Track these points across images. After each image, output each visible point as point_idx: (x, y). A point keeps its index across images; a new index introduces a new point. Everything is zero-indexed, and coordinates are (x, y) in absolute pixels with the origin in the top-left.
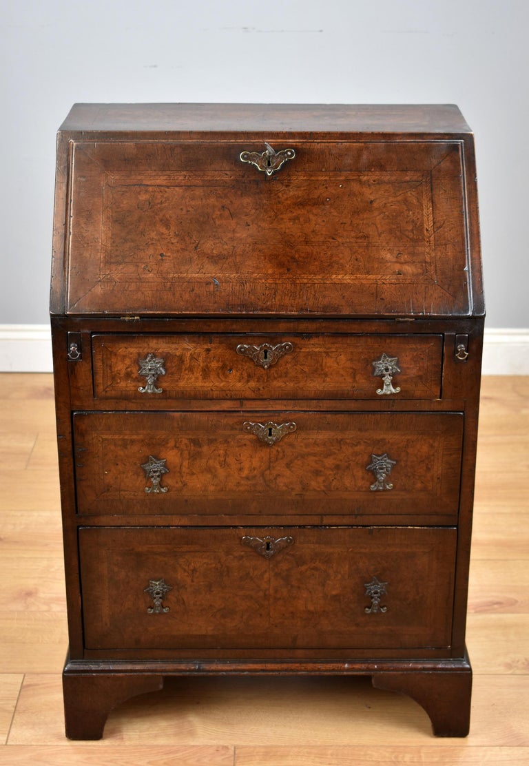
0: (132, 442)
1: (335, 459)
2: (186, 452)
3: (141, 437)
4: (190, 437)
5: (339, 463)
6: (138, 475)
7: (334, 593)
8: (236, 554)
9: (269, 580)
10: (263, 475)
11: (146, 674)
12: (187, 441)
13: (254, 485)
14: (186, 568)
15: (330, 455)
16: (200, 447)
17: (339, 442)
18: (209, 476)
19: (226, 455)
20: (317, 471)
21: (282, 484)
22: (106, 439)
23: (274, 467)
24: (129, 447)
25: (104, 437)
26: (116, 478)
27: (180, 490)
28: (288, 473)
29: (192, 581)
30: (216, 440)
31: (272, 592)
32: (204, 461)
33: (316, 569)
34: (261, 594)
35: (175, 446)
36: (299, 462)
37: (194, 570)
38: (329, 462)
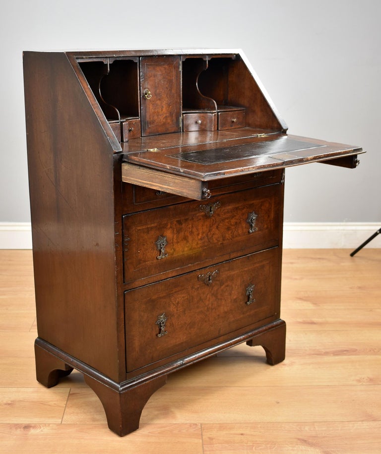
0: (152, 228)
1: (235, 219)
2: (175, 230)
3: (156, 224)
4: (177, 219)
5: (237, 221)
6: (154, 249)
7: (235, 298)
8: (196, 287)
9: (209, 298)
10: (207, 235)
11: (160, 376)
12: (176, 223)
13: (204, 243)
14: (175, 303)
15: (233, 217)
16: (182, 225)
17: (237, 209)
18: (185, 242)
19: (192, 227)
20: (228, 227)
21: (215, 239)
22: (140, 230)
23: (212, 230)
24: (150, 232)
25: (139, 228)
26: (144, 254)
27: (172, 254)
28: (217, 232)
29: (177, 310)
30: (188, 219)
31: (210, 305)
32: (183, 233)
33: (227, 286)
34: (206, 308)
35: (171, 227)
36: (221, 224)
37: (178, 303)
38: (233, 221)
